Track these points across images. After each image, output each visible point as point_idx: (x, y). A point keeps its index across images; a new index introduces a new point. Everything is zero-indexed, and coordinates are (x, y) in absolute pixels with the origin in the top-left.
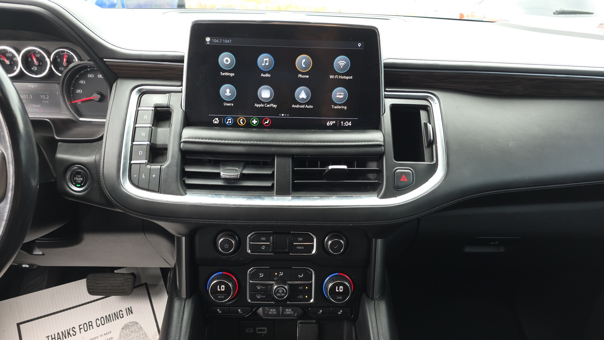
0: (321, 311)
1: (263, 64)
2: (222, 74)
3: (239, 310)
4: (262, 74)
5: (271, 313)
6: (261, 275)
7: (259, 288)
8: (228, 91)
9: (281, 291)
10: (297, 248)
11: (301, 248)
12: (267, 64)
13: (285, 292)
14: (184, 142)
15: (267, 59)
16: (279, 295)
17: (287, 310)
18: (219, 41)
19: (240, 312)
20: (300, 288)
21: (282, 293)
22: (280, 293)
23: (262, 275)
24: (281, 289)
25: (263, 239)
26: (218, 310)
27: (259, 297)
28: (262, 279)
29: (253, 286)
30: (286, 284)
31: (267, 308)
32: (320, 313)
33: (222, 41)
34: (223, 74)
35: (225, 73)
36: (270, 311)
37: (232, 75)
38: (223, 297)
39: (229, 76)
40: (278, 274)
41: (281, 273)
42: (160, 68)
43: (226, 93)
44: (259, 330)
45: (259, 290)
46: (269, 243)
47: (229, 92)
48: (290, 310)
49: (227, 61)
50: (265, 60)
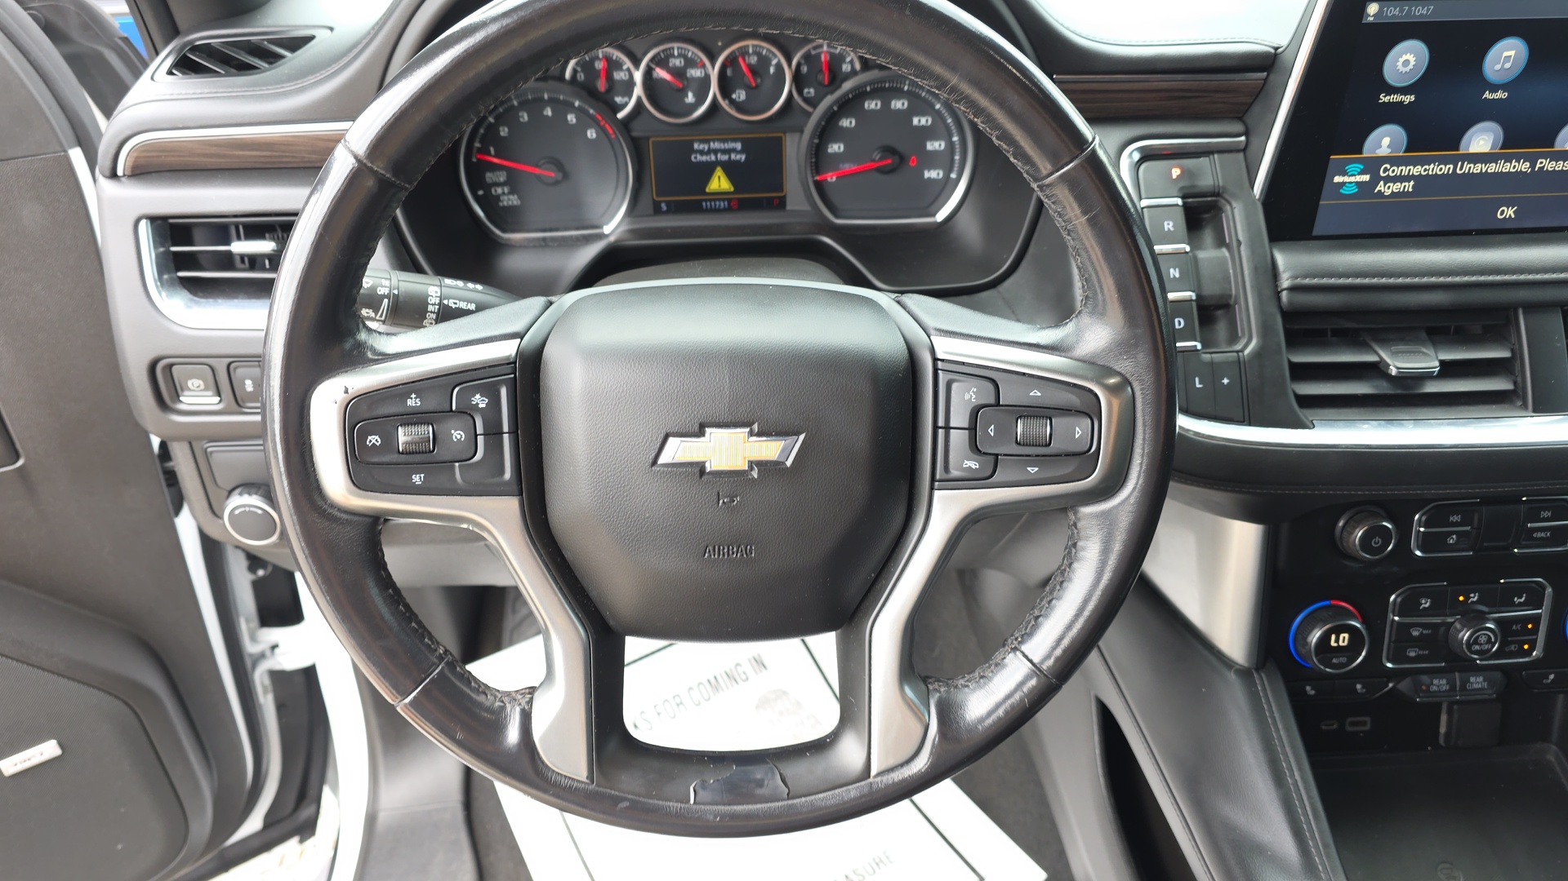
0: (1552, 677)
1: (1498, 67)
2: (1384, 98)
3: (1359, 686)
4: (1487, 92)
5: (1435, 688)
6: (1423, 601)
7: (1415, 633)
8: (1386, 141)
9: (1483, 639)
10: (1535, 535)
11: (1543, 535)
12: (1508, 65)
13: (1493, 640)
14: (1293, 289)
15: (1512, 53)
16: (1477, 647)
17: (1472, 679)
18: (1401, 11)
19: (1359, 691)
20: (1514, 627)
21: (1486, 644)
22: (1481, 644)
23: (1426, 604)
24: (1485, 634)
25: (1455, 518)
26: (1308, 688)
27: (1412, 654)
28: (1426, 612)
29: (1403, 628)
30: (1488, 620)
31: (1425, 678)
32: (1549, 681)
33: (1410, 10)
34: (1386, 99)
35: (1392, 96)
36: (1432, 684)
37: (1409, 99)
38: (1343, 660)
39: (1402, 102)
40: (1467, 598)
41: (1472, 595)
42: (1197, 91)
43: (1381, 147)
44: (1353, 724)
45: (1415, 637)
46: (1469, 528)
47: (1388, 146)
48: (1481, 679)
49: (1406, 63)
50: (1506, 54)
